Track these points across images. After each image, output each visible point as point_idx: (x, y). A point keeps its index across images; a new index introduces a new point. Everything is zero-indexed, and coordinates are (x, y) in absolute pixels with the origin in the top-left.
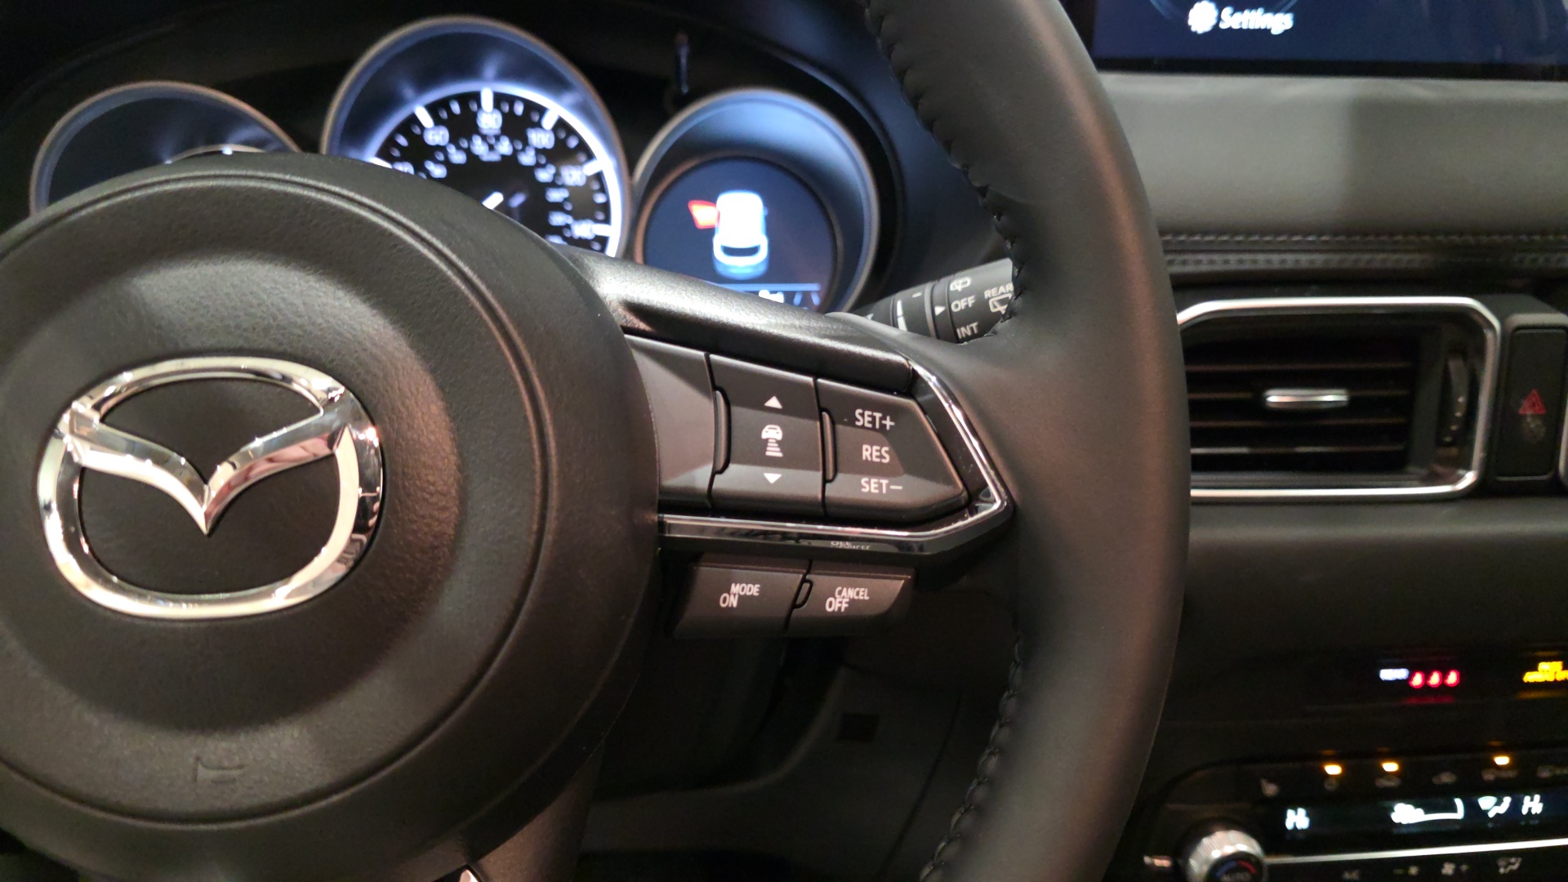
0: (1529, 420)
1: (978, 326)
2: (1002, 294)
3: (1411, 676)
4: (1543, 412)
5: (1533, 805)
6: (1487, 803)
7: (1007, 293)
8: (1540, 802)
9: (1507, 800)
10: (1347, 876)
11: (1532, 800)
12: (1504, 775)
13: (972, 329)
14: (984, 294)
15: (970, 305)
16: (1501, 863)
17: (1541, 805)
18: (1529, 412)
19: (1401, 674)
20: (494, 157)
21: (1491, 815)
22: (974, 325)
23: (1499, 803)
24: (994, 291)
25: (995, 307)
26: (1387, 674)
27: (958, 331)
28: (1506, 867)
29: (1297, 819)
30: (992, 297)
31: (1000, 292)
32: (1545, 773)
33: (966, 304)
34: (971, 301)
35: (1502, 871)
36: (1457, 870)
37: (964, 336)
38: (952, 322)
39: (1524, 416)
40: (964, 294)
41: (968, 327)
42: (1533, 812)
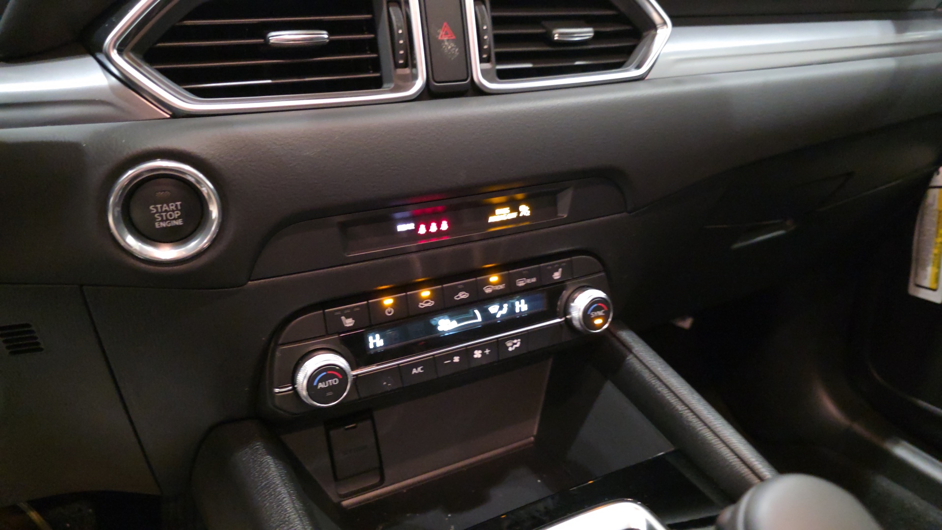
0: (446, 43)
3: (417, 228)
4: (454, 37)
5: (521, 306)
6: (493, 309)
8: (525, 303)
9: (506, 306)
10: (414, 371)
11: (520, 303)
12: (497, 288)
16: (509, 344)
17: (526, 305)
18: (445, 39)
19: (411, 226)
21: (498, 316)
23: (501, 308)
26: (402, 228)
28: (512, 346)
29: (376, 341)
32: (521, 283)
35: (510, 349)
36: (483, 354)
39: (443, 41)
42: (522, 310)
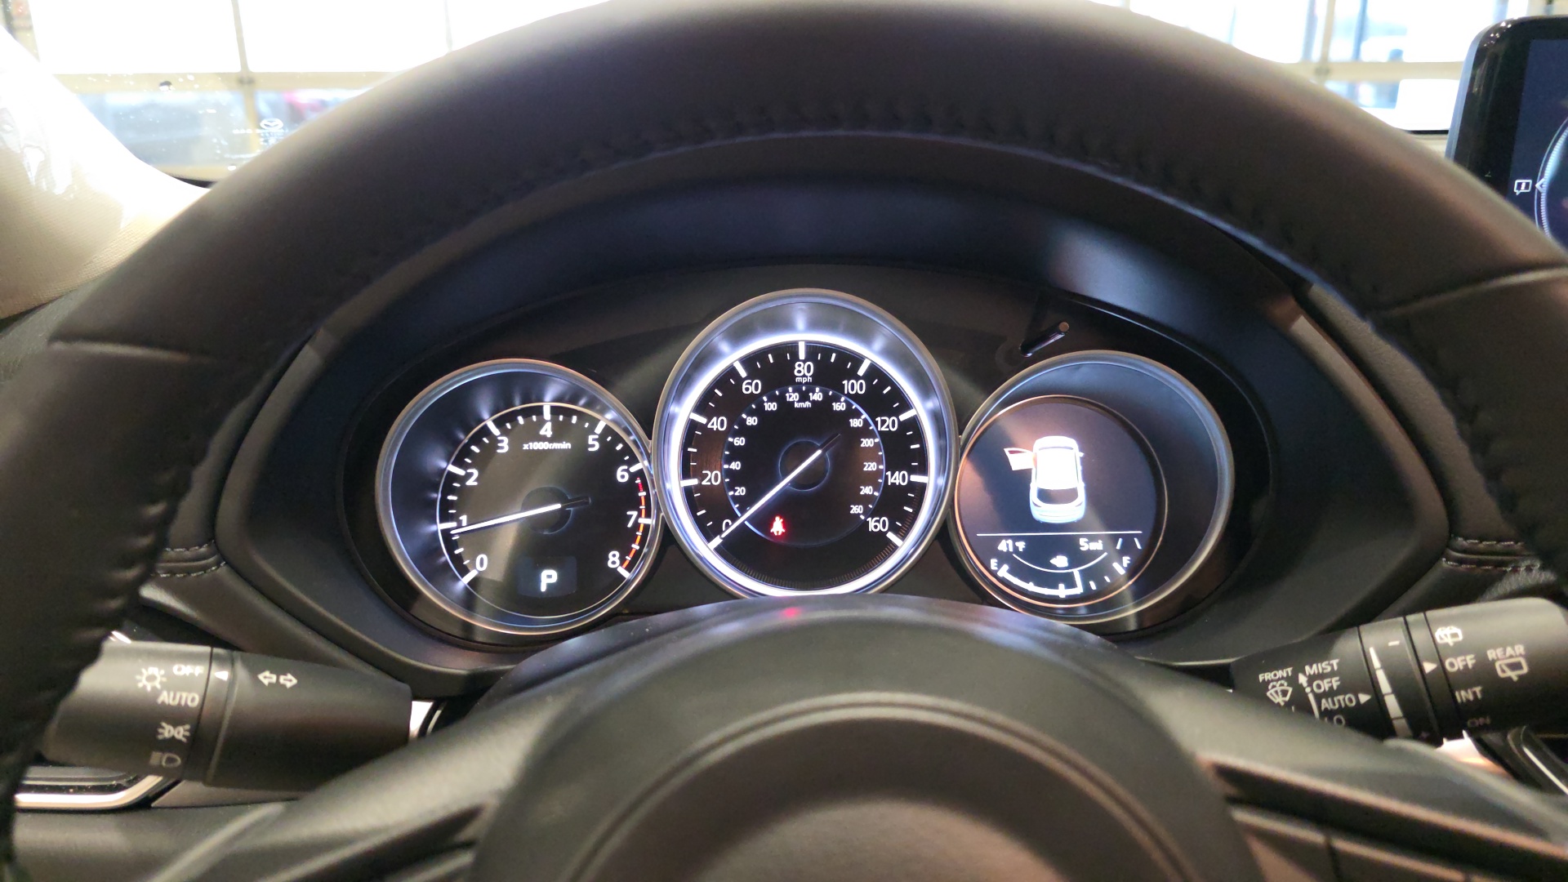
1: (1482, 692)
2: (1511, 657)
7: (1517, 656)
13: (1474, 693)
14: (1486, 655)
15: (1470, 666)
20: (807, 405)
22: (1478, 689)
24: (1499, 651)
25: (1503, 671)
27: (1457, 694)
30: (1498, 659)
31: (1508, 654)
33: (1464, 663)
34: (1470, 661)
37: (1464, 699)
38: (1449, 685)
40: (1459, 650)
41: (1469, 691)
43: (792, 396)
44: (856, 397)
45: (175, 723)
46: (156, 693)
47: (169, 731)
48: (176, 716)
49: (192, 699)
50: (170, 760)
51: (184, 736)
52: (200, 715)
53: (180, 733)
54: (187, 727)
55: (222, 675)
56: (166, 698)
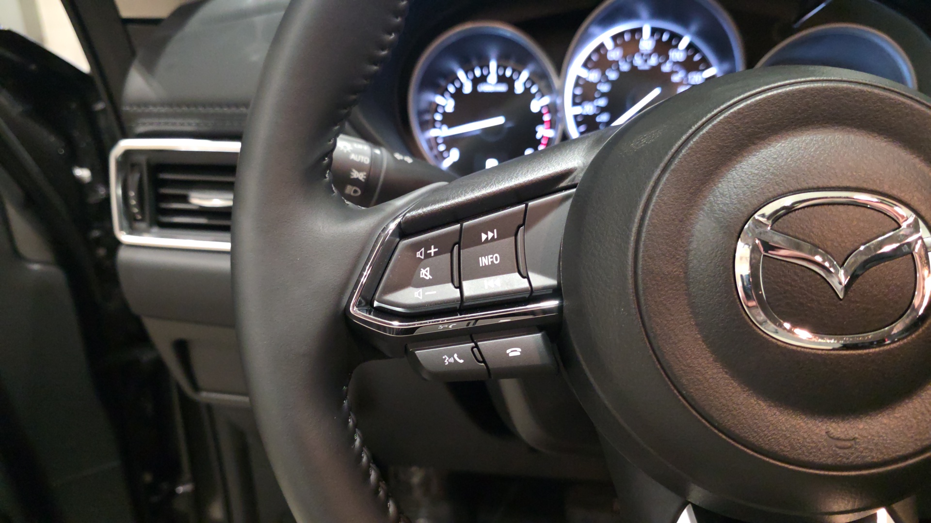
20: (646, 67)
43: (638, 61)
44: (676, 63)
45: (359, 171)
46: (348, 154)
47: (356, 175)
48: (360, 167)
49: (366, 160)
50: (355, 191)
51: (364, 178)
52: (371, 168)
53: (361, 176)
54: (365, 174)
55: (377, 151)
56: (353, 157)
